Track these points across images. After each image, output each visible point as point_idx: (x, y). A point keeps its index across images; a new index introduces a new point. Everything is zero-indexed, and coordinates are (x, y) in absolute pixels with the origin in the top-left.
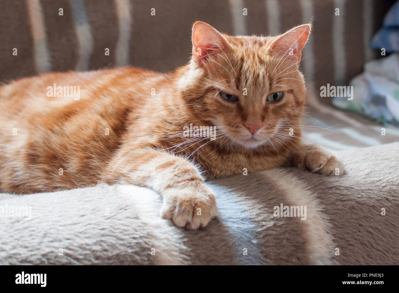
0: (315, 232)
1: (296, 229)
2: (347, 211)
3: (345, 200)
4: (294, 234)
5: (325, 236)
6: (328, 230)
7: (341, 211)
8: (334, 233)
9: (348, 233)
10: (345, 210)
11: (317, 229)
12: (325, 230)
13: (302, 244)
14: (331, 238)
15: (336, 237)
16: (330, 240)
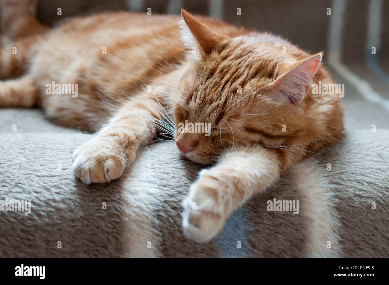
0: (319, 229)
1: (296, 223)
2: (363, 210)
3: (364, 197)
4: (292, 228)
5: (329, 235)
6: (335, 229)
7: (357, 209)
8: (342, 233)
9: (359, 236)
10: (361, 209)
11: (322, 227)
12: (332, 229)
13: (299, 241)
14: (338, 238)
15: (344, 238)
16: (336, 241)
